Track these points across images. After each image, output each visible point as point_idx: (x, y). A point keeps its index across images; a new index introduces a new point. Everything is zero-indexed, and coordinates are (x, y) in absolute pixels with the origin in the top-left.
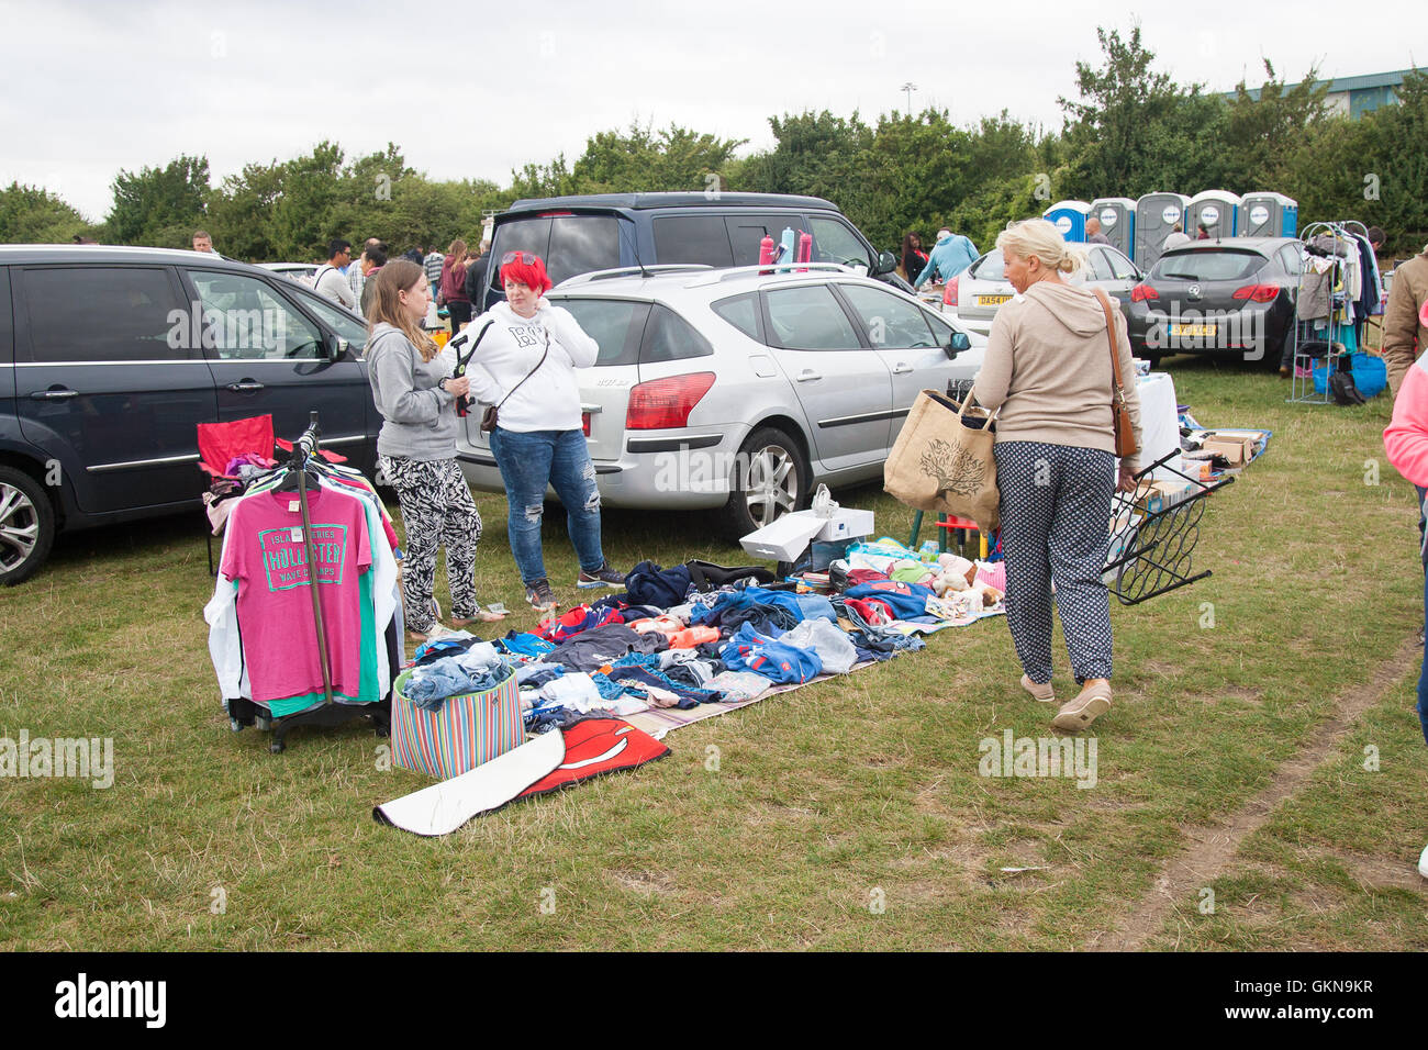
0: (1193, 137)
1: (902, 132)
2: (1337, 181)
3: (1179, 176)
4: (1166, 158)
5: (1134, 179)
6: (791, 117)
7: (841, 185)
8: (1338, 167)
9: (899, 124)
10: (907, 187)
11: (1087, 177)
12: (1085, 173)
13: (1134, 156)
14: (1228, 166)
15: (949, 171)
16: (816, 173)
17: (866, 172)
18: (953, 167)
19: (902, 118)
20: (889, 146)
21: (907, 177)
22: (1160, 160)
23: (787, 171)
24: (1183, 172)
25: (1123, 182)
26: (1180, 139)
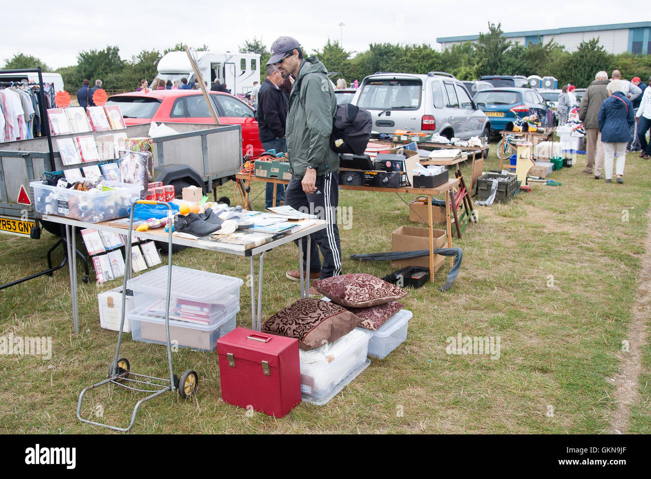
0: (517, 58)
1: (418, 51)
2: (561, 74)
3: (513, 71)
4: (509, 64)
5: (499, 70)
6: (377, 44)
7: (397, 68)
8: (562, 70)
9: (416, 49)
10: (422, 70)
11: (484, 69)
12: (483, 68)
13: (499, 63)
14: (528, 67)
15: (435, 65)
16: (389, 64)
17: (406, 64)
18: (437, 64)
19: (417, 47)
20: (414, 56)
21: (422, 66)
22: (507, 65)
23: (378, 63)
24: (514, 69)
25: (496, 71)
26: (513, 59)
